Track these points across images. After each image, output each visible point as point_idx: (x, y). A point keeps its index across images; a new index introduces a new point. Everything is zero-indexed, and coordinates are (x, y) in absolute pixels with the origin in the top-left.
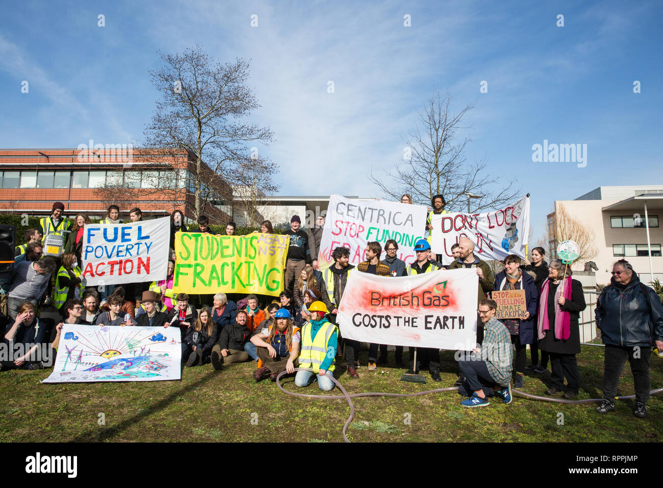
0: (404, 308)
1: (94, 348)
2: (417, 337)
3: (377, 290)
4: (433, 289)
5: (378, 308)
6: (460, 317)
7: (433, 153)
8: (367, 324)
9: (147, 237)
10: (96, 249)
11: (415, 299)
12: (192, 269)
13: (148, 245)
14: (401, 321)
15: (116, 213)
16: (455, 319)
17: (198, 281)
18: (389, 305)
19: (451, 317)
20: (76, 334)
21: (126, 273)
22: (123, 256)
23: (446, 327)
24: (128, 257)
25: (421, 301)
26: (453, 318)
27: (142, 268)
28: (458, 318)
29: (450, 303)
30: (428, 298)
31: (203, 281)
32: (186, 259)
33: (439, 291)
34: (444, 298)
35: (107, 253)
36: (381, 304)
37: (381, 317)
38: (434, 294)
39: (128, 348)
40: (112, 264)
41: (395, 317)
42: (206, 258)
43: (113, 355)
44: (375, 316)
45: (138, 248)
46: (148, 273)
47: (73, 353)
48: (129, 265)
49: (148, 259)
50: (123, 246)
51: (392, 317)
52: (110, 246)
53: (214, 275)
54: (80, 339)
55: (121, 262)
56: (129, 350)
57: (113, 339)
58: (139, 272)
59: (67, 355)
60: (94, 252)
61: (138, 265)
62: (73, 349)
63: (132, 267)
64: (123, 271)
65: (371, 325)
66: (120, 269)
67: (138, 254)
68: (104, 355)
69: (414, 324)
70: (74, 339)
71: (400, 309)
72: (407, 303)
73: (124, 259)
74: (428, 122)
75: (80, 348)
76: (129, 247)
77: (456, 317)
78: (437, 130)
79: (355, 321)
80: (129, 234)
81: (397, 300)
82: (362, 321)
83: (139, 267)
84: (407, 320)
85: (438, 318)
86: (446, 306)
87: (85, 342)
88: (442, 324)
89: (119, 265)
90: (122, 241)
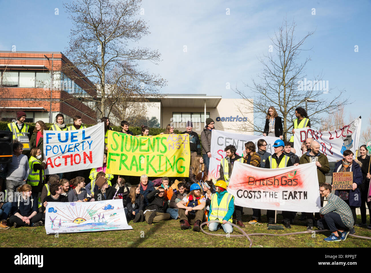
0: (269, 187)
1: (68, 218)
2: (278, 204)
3: (252, 176)
4: (288, 175)
5: (253, 186)
6: (304, 192)
7: (281, 70)
8: (246, 196)
9: (89, 137)
10: (53, 147)
11: (276, 181)
12: (119, 157)
13: (90, 143)
14: (268, 194)
15: (61, 119)
16: (301, 193)
17: (123, 167)
18: (260, 185)
19: (299, 192)
20: (55, 209)
21: (76, 163)
22: (73, 151)
23: (295, 198)
24: (77, 152)
25: (280, 183)
26: (300, 192)
27: (87, 159)
28: (303, 192)
29: (298, 183)
30: (285, 181)
31: (126, 166)
32: (115, 150)
33: (291, 176)
34: (295, 180)
35: (61, 150)
36: (254, 184)
37: (255, 192)
38: (288, 178)
39: (89, 216)
40: (66, 158)
41: (264, 192)
42: (129, 151)
43: (81, 222)
44: (251, 191)
45: (83, 145)
46: (91, 162)
47: (55, 221)
48: (77, 158)
49: (91, 153)
50: (73, 144)
51: (262, 192)
52: (63, 145)
53: (134, 163)
54: (58, 212)
55: (72, 155)
56: (90, 217)
57: (78, 211)
58: (85, 162)
59: (52, 223)
60: (52, 150)
61: (84, 157)
62: (55, 219)
63: (80, 160)
64: (73, 162)
65: (249, 197)
66: (72, 161)
67: (83, 149)
68: (75, 222)
69: (276, 196)
70: (54, 212)
71: (267, 187)
72: (271, 184)
73: (74, 154)
74: (278, 45)
75: (59, 217)
76: (77, 145)
77: (302, 192)
78: (284, 52)
79: (239, 195)
80: (76, 137)
81: (265, 182)
82: (243, 194)
83: (85, 159)
84: (271, 193)
85: (291, 192)
86: (296, 185)
87: (61, 213)
88: (293, 196)
89: (70, 158)
90: (72, 142)
